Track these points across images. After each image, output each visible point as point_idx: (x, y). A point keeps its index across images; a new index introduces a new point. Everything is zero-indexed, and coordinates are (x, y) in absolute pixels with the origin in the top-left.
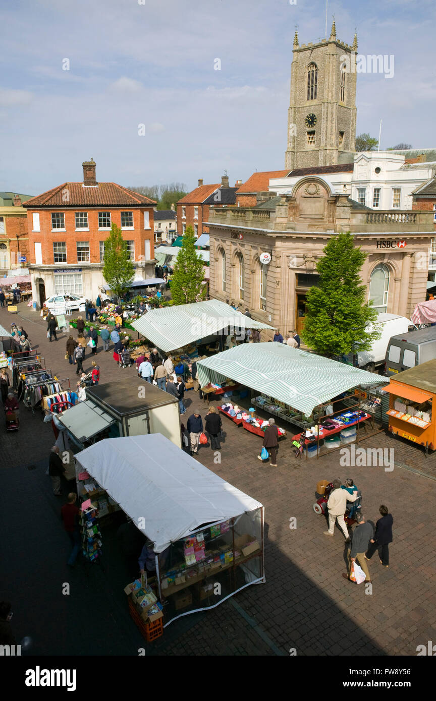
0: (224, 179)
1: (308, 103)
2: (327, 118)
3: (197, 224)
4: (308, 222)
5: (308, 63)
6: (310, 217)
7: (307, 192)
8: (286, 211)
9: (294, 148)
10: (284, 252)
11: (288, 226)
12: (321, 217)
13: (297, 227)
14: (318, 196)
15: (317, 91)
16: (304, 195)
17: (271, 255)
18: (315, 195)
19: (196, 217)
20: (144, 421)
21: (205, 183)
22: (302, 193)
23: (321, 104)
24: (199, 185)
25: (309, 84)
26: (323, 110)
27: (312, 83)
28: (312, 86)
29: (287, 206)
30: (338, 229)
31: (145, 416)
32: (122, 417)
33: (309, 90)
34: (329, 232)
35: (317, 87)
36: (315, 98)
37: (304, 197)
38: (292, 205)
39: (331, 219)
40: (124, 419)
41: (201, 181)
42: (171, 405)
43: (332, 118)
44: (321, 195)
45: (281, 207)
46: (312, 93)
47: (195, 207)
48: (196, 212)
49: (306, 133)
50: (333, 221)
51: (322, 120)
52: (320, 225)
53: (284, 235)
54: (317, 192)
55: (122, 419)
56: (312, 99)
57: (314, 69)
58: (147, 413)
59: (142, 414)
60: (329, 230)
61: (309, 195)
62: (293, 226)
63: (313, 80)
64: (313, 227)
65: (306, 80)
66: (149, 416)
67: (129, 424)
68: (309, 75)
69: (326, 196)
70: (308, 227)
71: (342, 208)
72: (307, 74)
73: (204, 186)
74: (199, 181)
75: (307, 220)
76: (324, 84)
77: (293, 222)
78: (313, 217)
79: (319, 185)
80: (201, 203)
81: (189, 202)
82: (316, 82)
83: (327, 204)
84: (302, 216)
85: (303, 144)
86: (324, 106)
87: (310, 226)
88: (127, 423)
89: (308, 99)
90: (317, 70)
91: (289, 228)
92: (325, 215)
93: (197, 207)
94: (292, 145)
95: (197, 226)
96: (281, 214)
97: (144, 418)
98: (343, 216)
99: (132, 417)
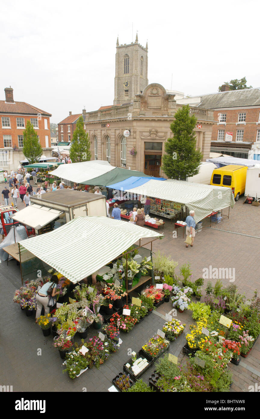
0: (84, 111)
1: (125, 75)
2: (134, 83)
3: (70, 135)
4: (152, 111)
5: (124, 54)
6: (153, 108)
7: (152, 93)
8: (139, 105)
9: (118, 98)
10: (138, 129)
11: (141, 113)
12: (160, 108)
13: (146, 114)
14: (158, 95)
15: (129, 69)
16: (150, 95)
17: (130, 132)
18: (156, 95)
19: (69, 131)
20: (84, 211)
21: (73, 114)
22: (148, 94)
23: (131, 76)
24: (70, 115)
25: (125, 65)
26: (132, 79)
27: (127, 65)
28: (127, 67)
29: (140, 102)
30: (169, 115)
31: (84, 208)
32: (69, 208)
33: (125, 68)
34: (164, 116)
35: (129, 67)
36: (128, 73)
37: (150, 96)
38: (143, 101)
39: (166, 109)
40: (71, 209)
41: (70, 113)
42: (101, 200)
43: (137, 83)
44: (160, 95)
45: (136, 102)
46: (127, 70)
47: (68, 125)
48: (69, 128)
49: (124, 91)
50: (167, 110)
51: (132, 84)
52: (159, 112)
53: (138, 118)
54: (157, 93)
55: (69, 210)
56: (126, 73)
57: (127, 58)
58: (86, 205)
59: (83, 206)
60: (165, 115)
61: (153, 95)
62: (144, 113)
63: (127, 63)
64: (155, 114)
65: (123, 63)
66: (88, 208)
67: (74, 214)
68: (125, 60)
69: (163, 96)
70: (152, 114)
71: (172, 102)
72: (124, 60)
73: (72, 115)
74: (70, 112)
75: (151, 110)
76: (132, 65)
77: (143, 111)
78: (155, 108)
79: (159, 89)
80: (72, 124)
81: (65, 123)
82: (128, 65)
83: (163, 100)
84: (149, 108)
85: (123, 96)
86: (133, 77)
87: (153, 113)
88: (73, 213)
89: (125, 73)
90: (128, 58)
91: (141, 115)
92: (162, 107)
93: (70, 125)
94: (117, 97)
95: (70, 136)
96: (136, 106)
97: (84, 210)
98: (172, 107)
99: (76, 208)
